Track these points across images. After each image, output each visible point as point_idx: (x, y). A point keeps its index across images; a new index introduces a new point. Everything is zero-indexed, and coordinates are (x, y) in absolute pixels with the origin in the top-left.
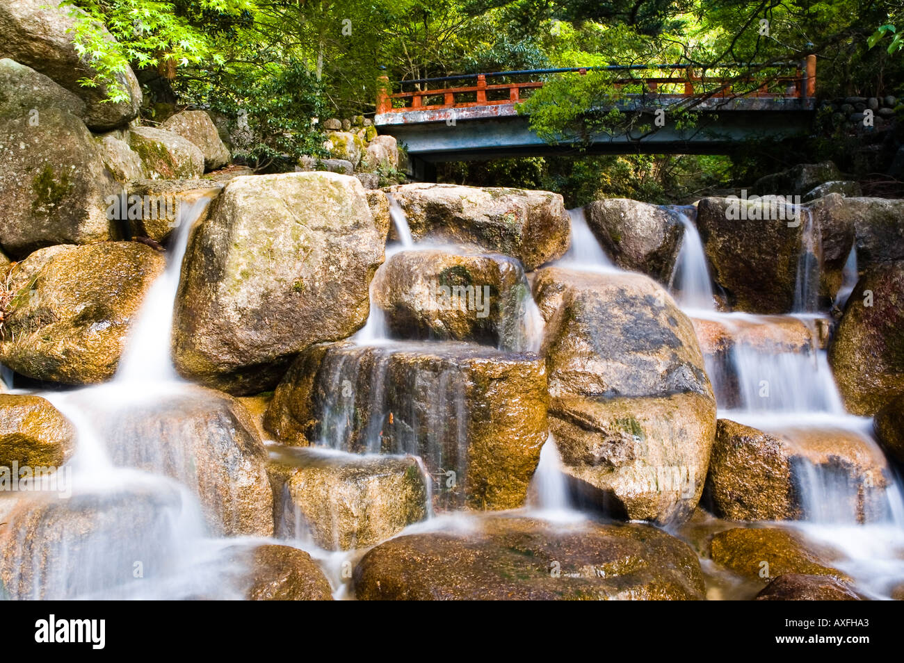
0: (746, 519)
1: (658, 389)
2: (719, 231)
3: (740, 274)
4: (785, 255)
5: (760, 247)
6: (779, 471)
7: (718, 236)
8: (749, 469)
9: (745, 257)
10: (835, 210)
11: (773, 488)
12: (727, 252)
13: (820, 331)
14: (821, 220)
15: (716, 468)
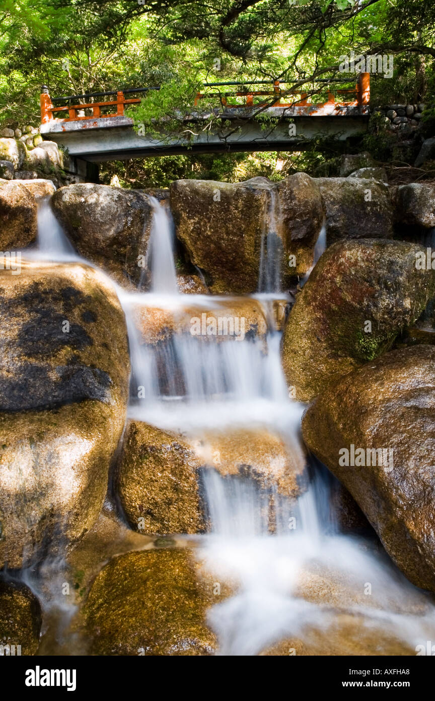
0: (158, 531)
1: (50, 398)
2: (188, 213)
3: (213, 255)
4: (251, 235)
5: (227, 228)
6: (187, 482)
7: (189, 218)
8: (156, 481)
9: (214, 238)
10: (299, 189)
11: (182, 500)
12: (198, 234)
13: (277, 312)
14: (285, 200)
15: (124, 479)
